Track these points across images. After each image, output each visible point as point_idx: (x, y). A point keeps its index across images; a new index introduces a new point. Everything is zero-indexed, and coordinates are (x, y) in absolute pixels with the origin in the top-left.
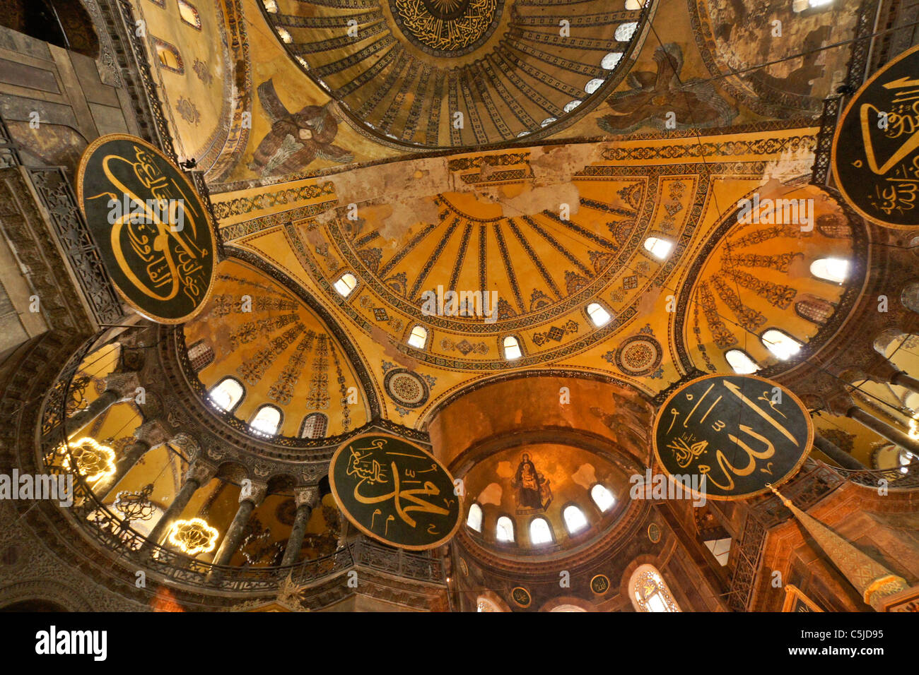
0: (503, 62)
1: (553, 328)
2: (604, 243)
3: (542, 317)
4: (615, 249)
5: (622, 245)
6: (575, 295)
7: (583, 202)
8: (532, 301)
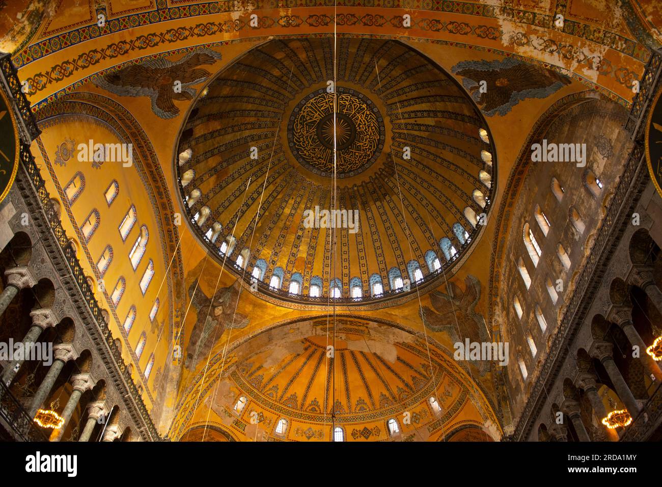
0: (375, 192)
1: (365, 429)
2: (407, 385)
3: (360, 418)
4: (413, 392)
5: (417, 392)
6: (383, 409)
7: (398, 358)
8: (357, 405)
